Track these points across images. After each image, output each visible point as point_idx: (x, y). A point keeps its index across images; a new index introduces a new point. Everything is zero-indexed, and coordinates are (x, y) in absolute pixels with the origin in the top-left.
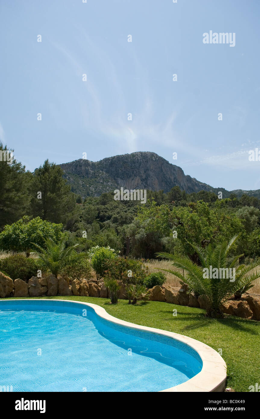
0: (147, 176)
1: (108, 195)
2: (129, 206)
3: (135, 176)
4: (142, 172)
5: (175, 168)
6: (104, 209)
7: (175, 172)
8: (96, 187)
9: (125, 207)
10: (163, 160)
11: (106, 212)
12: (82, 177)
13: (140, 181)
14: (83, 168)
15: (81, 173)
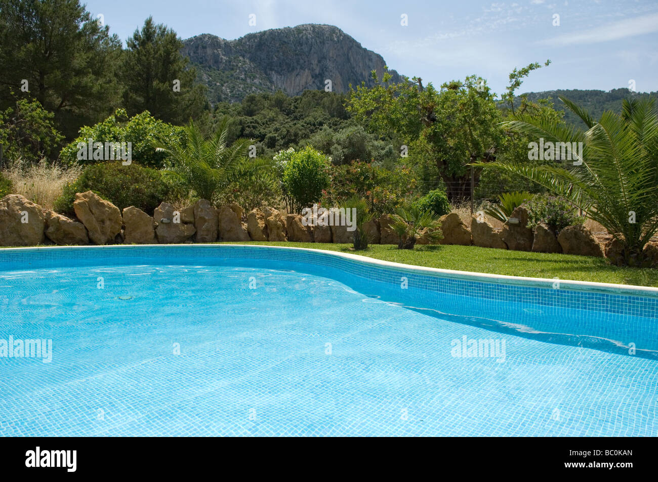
0: (322, 70)
1: (257, 99)
2: (296, 118)
3: (302, 68)
4: (315, 62)
5: (371, 56)
6: (251, 123)
7: (370, 64)
8: (234, 87)
9: (289, 120)
10: (350, 41)
11: (254, 128)
12: (207, 68)
13: (310, 78)
14: (209, 51)
15: (206, 60)
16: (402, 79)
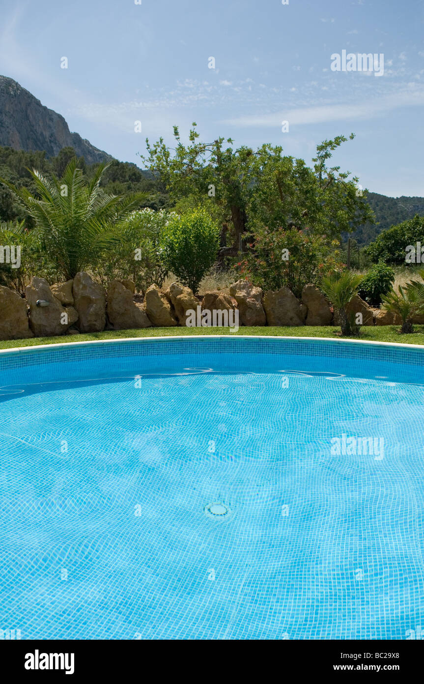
5: (52, 115)
7: (51, 123)
10: (29, 97)
16: (85, 143)
